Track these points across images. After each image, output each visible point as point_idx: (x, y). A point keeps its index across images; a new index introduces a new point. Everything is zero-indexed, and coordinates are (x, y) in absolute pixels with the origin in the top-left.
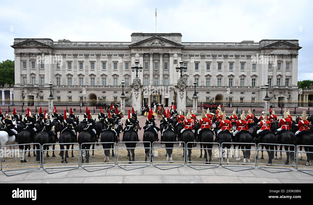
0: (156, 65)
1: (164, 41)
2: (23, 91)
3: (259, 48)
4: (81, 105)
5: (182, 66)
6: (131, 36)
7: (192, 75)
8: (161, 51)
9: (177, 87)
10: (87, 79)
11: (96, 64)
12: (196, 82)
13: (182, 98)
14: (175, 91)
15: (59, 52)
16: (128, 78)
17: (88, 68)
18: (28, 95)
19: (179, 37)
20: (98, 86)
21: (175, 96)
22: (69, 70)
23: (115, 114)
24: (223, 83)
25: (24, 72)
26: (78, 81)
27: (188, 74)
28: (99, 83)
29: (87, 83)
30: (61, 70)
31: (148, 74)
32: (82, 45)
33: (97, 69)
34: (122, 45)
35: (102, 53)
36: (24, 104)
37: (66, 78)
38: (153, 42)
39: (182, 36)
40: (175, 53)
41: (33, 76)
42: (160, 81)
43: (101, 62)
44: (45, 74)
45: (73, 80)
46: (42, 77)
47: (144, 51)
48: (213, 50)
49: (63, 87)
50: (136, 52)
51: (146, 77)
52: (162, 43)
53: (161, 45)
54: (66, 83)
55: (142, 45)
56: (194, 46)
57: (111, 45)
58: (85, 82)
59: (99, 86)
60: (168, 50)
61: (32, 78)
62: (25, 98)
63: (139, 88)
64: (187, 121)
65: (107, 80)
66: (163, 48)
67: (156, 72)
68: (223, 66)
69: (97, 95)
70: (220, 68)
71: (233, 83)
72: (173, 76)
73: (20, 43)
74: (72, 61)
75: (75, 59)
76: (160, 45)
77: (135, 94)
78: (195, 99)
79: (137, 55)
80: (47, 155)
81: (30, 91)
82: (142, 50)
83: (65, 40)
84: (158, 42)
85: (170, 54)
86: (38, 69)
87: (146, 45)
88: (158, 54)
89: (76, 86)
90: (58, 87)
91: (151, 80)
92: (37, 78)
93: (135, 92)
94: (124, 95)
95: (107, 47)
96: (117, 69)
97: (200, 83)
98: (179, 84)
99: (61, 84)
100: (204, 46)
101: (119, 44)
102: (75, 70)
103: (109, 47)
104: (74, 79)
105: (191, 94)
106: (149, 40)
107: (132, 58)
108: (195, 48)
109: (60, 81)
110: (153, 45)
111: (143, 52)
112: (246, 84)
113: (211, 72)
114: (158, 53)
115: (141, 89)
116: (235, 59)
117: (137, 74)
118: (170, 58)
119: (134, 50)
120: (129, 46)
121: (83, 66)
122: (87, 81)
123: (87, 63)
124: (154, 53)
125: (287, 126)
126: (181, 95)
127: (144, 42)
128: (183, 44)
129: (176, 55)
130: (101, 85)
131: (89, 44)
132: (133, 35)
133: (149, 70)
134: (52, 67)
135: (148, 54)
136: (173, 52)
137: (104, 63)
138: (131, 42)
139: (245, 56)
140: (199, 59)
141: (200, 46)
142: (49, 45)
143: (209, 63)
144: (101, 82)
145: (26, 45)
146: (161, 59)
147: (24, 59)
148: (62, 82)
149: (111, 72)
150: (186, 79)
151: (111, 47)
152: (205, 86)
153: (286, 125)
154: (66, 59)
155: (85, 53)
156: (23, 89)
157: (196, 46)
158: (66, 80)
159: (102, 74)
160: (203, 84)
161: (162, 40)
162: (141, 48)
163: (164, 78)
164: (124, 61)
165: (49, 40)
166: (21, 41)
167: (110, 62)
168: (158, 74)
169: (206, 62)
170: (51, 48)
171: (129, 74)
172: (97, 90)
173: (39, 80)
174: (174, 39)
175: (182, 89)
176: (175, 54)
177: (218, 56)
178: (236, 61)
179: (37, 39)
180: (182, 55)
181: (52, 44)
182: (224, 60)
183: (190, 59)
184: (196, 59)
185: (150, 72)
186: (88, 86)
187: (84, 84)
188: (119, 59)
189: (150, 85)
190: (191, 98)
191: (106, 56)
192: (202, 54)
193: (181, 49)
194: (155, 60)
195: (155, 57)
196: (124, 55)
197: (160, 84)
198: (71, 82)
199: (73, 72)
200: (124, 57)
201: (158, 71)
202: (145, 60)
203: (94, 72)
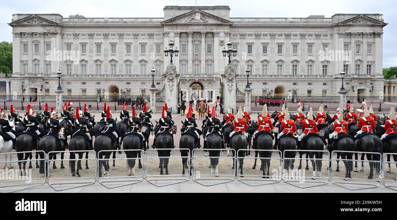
0: (197, 48)
1: (207, 16)
2: (23, 83)
3: (331, 25)
4: (99, 100)
5: (231, 49)
6: (164, 9)
7: (244, 60)
8: (202, 29)
9: (224, 76)
10: (106, 66)
11: (117, 46)
12: (248, 70)
13: (230, 91)
14: (222, 81)
15: (70, 31)
16: (160, 65)
17: (108, 51)
18: (30, 87)
19: (226, 11)
20: (120, 76)
21: (222, 89)
22: (83, 55)
23: (143, 112)
24: (285, 71)
25: (25, 58)
26: (94, 69)
27: (239, 60)
28: (122, 72)
29: (106, 71)
31: (186, 59)
32: (100, 22)
33: (120, 53)
34: (152, 22)
35: (125, 33)
36: (24, 99)
37: (79, 64)
38: (192, 17)
39: (230, 9)
40: (222, 31)
41: (36, 62)
42: (202, 68)
43: (124, 44)
45: (88, 67)
46: (48, 64)
47: (181, 29)
48: (271, 27)
49: (75, 76)
50: (170, 31)
51: (184, 63)
52: (204, 19)
53: (203, 21)
54: (79, 72)
55: (178, 22)
56: (245, 22)
57: (138, 22)
58: (103, 70)
59: (122, 76)
60: (212, 28)
61: (35, 64)
62: (25, 91)
63: (174, 77)
64: (237, 121)
65: (133, 68)
66: (205, 25)
67: (197, 57)
68: (284, 49)
69: (120, 87)
70: (280, 51)
71: (298, 71)
72: (219, 61)
73: (20, 20)
74: (87, 43)
75: (91, 40)
76: (201, 21)
78: (248, 92)
79: (172, 35)
80: (54, 166)
81: (33, 82)
82: (178, 28)
83: (78, 16)
84: (200, 18)
85: (215, 33)
86: (42, 54)
87: (183, 21)
88: (199, 33)
89: (92, 75)
90: (68, 77)
91: (190, 67)
92: (42, 65)
93: (169, 84)
94: (155, 87)
95: (132, 25)
96: (145, 53)
97: (255, 71)
98: (226, 72)
99: (73, 73)
100: (259, 22)
101: (148, 20)
102: (91, 54)
103: (134, 25)
105: (243, 85)
106: (187, 16)
107: (165, 38)
108: (247, 25)
109: (71, 69)
110: (192, 22)
111: (179, 31)
112: (315, 72)
113: (268, 57)
114: (200, 32)
115: (176, 79)
116: (300, 40)
117: (171, 59)
118: (215, 38)
119: (167, 28)
120: (161, 22)
121: (101, 49)
122: (107, 69)
123: (106, 45)
124: (194, 32)
125: (369, 127)
126: (229, 87)
127: (180, 18)
128: (231, 20)
129: (222, 34)
130: (124, 74)
131: (110, 20)
132: (167, 8)
133: (187, 55)
135: (186, 33)
136: (218, 31)
137: (128, 45)
138: (163, 18)
139: (314, 35)
140: (253, 40)
141: (253, 22)
142: (57, 23)
143: (267, 44)
144: (124, 70)
145: (28, 23)
146: (203, 39)
147: (24, 40)
148: (73, 70)
149: (137, 57)
150: (236, 65)
151: (137, 25)
152: (261, 75)
153: (367, 126)
154: (79, 40)
155: (104, 33)
156: (24, 80)
157: (249, 22)
158: (79, 68)
159: (125, 59)
160: (258, 72)
161: (204, 15)
162: (177, 25)
163: (206, 64)
164: (155, 43)
165: (57, 16)
166: (21, 17)
167: (136, 43)
168: (199, 59)
169: (262, 43)
170: (60, 26)
171: (161, 60)
172: (119, 80)
173: (44, 68)
174: (220, 14)
175: (230, 79)
177: (277, 35)
178: (301, 42)
179: (42, 15)
180: (230, 34)
181: (61, 21)
182: (286, 41)
183: (241, 40)
184: (250, 40)
185: (189, 56)
186: (107, 75)
187: (103, 73)
188: (148, 39)
189: (189, 74)
190: (242, 91)
191: (131, 35)
192: (256, 33)
193: (229, 26)
194: (194, 41)
195: (196, 38)
196: (155, 35)
197: (202, 72)
198: (85, 71)
199: (88, 57)
200: (155, 37)
201: (199, 56)
202: (182, 42)
203: (116, 57)
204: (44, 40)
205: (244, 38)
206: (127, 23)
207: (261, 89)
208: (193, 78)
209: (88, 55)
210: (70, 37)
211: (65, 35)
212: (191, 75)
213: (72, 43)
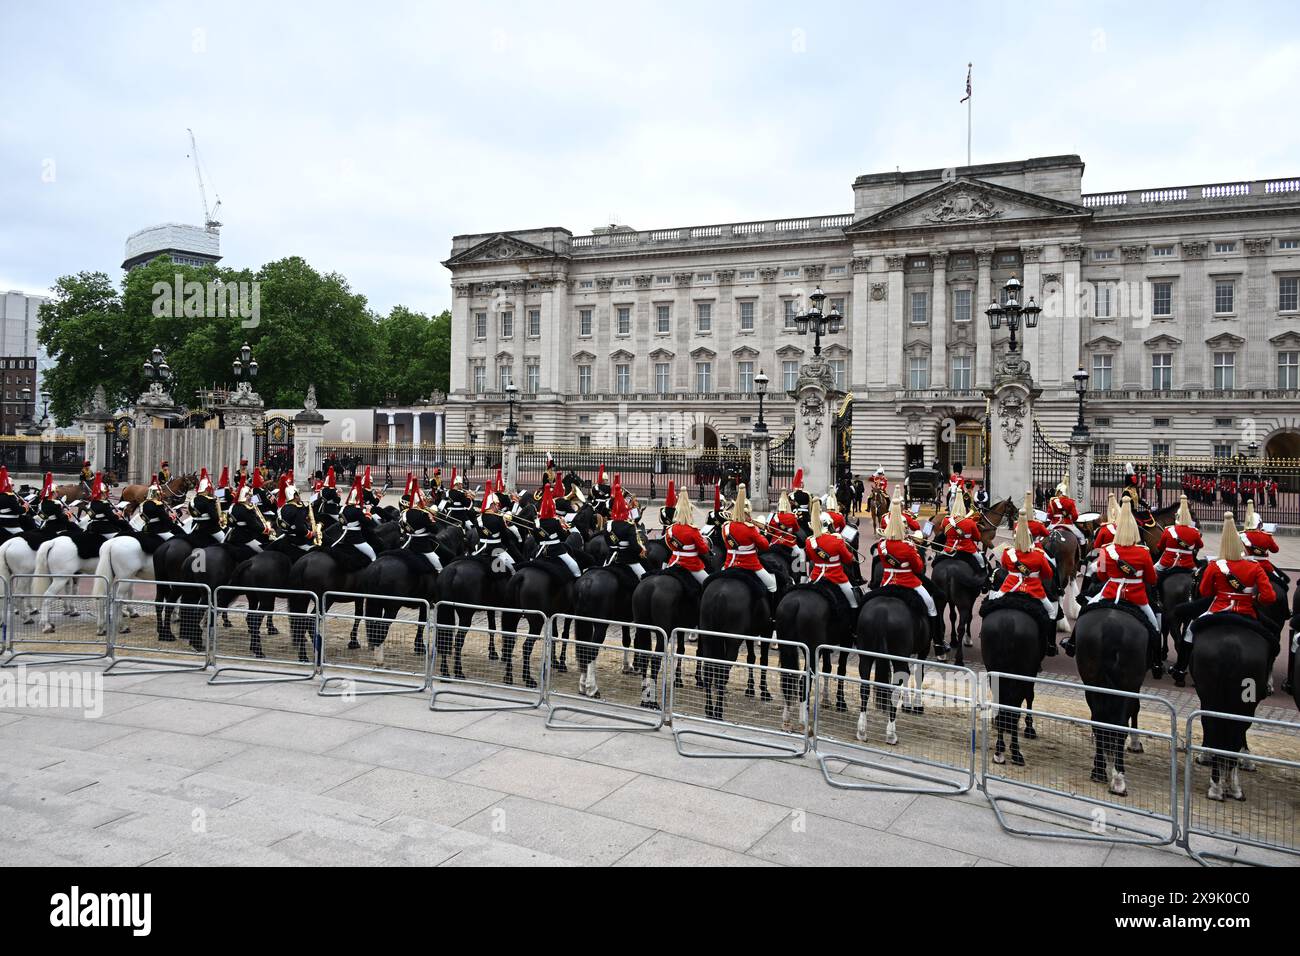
0: (963, 302)
1: (997, 195)
2: (473, 417)
4: (658, 468)
6: (856, 187)
7: (1139, 338)
8: (982, 241)
9: (990, 394)
10: (682, 370)
11: (716, 309)
15: (589, 273)
16: (843, 361)
17: (688, 325)
18: (488, 429)
19: (1068, 173)
20: (722, 396)
22: (623, 338)
25: (478, 351)
26: (650, 378)
27: (1119, 338)
28: (728, 385)
29: (681, 383)
30: (596, 339)
31: (926, 340)
32: (667, 241)
33: (721, 330)
34: (819, 230)
35: (739, 267)
36: (473, 460)
37: (611, 365)
38: (946, 205)
39: (1082, 167)
40: (1052, 242)
41: (505, 362)
42: (978, 370)
43: (734, 302)
44: (542, 356)
45: (635, 371)
46: (532, 365)
47: (908, 245)
49: (600, 399)
50: (874, 254)
51: (918, 355)
52: (985, 206)
53: (983, 215)
54: (610, 386)
55: (899, 223)
56: (1145, 205)
57: (776, 233)
58: (675, 381)
59: (727, 396)
60: (1014, 235)
61: (502, 367)
62: (476, 440)
63: (822, 399)
66: (991, 226)
67: (962, 333)
69: (720, 431)
70: (1288, 300)
72: (1041, 345)
73: (469, 250)
74: (632, 304)
75: (643, 295)
76: (977, 215)
77: (808, 424)
78: (1081, 451)
79: (879, 264)
81: (494, 416)
82: (897, 243)
83: (616, 228)
84: (971, 203)
85: (1025, 251)
86: (519, 338)
87: (916, 220)
88: (971, 255)
89: (645, 396)
90: (581, 401)
91: (940, 368)
92: (518, 369)
95: (759, 243)
97: (1181, 375)
98: (999, 381)
99: (594, 391)
100: (1199, 200)
101: (806, 224)
102: (643, 336)
103: (765, 242)
104: (639, 369)
105: (1134, 426)
106: (928, 200)
107: (856, 277)
108: (1153, 214)
109: (589, 378)
110: (946, 218)
111: (902, 251)
113: (1237, 324)
114: (971, 252)
115: (830, 406)
117: (818, 342)
118: (1026, 267)
119: (863, 245)
120: (845, 229)
121: (670, 319)
122: (684, 377)
123: (683, 308)
124: (952, 253)
126: (1009, 430)
127: (907, 211)
128: (1087, 203)
129: (1052, 254)
130: (733, 391)
131: (696, 233)
132: (863, 183)
133: (928, 326)
134: (566, 326)
135: (926, 257)
136: (1038, 242)
137: (747, 304)
138: (852, 215)
140: (1174, 265)
141: (1176, 202)
142: (557, 251)
143: (1231, 278)
144: (733, 381)
145: (488, 256)
146: (984, 276)
147: (478, 303)
148: (596, 382)
149: (772, 338)
150: (1108, 358)
151: (773, 242)
152: (1208, 391)
154: (612, 295)
155: (680, 271)
156: (474, 408)
157: (1159, 203)
158: (611, 374)
159: (737, 346)
161: (988, 194)
162: (894, 235)
163: (996, 355)
164: (828, 294)
165: (556, 234)
166: (473, 243)
167: (769, 297)
168: (970, 339)
169: (1211, 275)
170: (563, 259)
171: (844, 345)
172: (718, 410)
173: (524, 376)
174: (1044, 185)
175: (1012, 404)
176: (1047, 249)
177: (1276, 243)
179: (520, 232)
180: (1083, 252)
181: (567, 247)
183: (1129, 267)
184: (1160, 266)
185: (934, 332)
186: (685, 396)
187: (674, 388)
188: (805, 284)
189: (932, 390)
190: (1059, 445)
191: (755, 275)
192: (1188, 242)
193: (1077, 225)
194: (955, 280)
195: (958, 270)
196: (827, 270)
197: (979, 383)
198: (627, 382)
199: (636, 343)
200: (827, 276)
201: (969, 328)
202: (912, 285)
203: (710, 341)
204: (525, 301)
205: (1136, 261)
206: (745, 238)
207: (1208, 442)
208: (945, 401)
209: (634, 339)
210: (588, 289)
211: (578, 285)
212: (939, 393)
213: (594, 306)
